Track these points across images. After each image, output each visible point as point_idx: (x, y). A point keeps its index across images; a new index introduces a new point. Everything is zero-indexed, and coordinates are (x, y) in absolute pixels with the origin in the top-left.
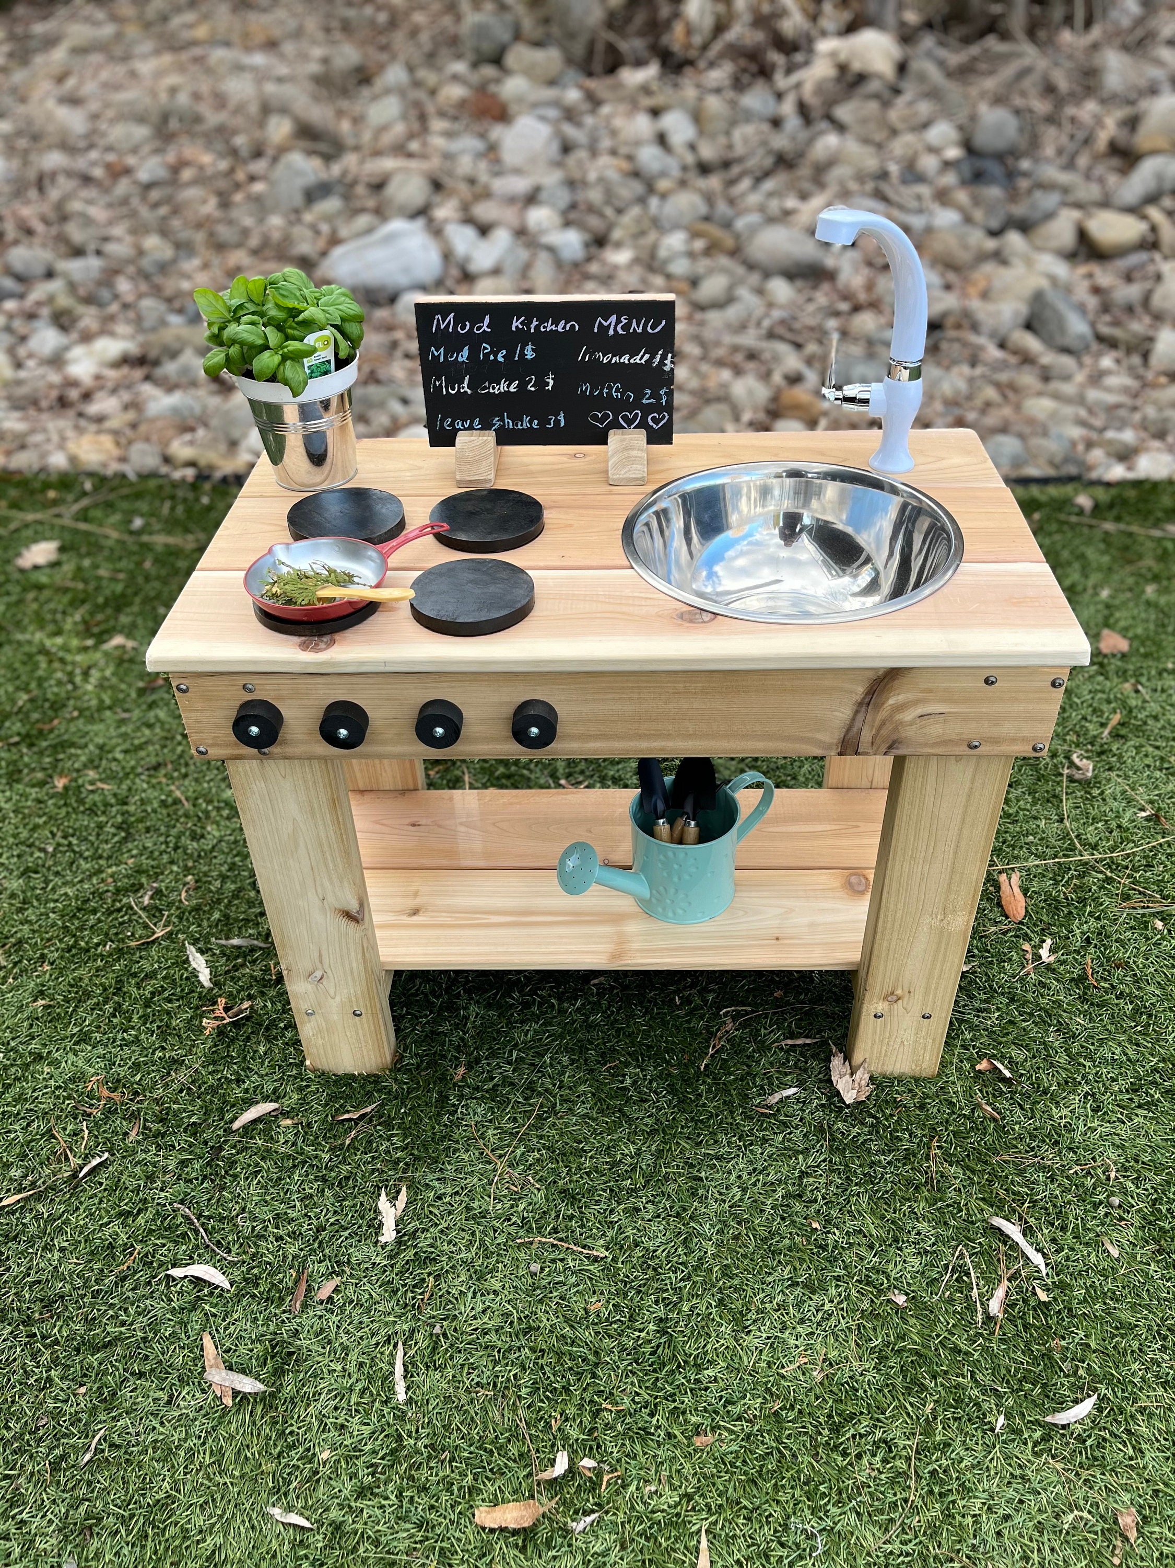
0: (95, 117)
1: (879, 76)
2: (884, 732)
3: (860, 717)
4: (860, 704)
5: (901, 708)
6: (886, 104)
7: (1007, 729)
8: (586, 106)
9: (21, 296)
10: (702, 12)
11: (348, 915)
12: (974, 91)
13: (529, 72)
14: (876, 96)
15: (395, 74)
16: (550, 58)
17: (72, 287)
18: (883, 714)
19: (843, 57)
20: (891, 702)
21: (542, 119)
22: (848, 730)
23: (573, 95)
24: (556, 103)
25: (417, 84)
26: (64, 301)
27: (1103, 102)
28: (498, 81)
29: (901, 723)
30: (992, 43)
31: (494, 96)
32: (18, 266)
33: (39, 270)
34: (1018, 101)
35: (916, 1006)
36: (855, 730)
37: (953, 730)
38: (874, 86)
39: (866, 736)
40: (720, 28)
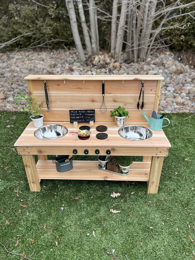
0: (21, 69)
1: (118, 67)
6: (119, 71)
8: (83, 70)
9: (14, 91)
10: (97, 59)
12: (129, 70)
13: (76, 66)
14: (118, 70)
15: (59, 65)
16: (79, 64)
17: (20, 90)
19: (114, 65)
21: (78, 72)
23: (81, 69)
24: (79, 70)
25: (62, 66)
26: (19, 92)
27: (144, 71)
28: (73, 66)
30: (132, 64)
31: (72, 68)
32: (13, 87)
33: (16, 88)
34: (134, 71)
38: (117, 69)
40: (99, 61)
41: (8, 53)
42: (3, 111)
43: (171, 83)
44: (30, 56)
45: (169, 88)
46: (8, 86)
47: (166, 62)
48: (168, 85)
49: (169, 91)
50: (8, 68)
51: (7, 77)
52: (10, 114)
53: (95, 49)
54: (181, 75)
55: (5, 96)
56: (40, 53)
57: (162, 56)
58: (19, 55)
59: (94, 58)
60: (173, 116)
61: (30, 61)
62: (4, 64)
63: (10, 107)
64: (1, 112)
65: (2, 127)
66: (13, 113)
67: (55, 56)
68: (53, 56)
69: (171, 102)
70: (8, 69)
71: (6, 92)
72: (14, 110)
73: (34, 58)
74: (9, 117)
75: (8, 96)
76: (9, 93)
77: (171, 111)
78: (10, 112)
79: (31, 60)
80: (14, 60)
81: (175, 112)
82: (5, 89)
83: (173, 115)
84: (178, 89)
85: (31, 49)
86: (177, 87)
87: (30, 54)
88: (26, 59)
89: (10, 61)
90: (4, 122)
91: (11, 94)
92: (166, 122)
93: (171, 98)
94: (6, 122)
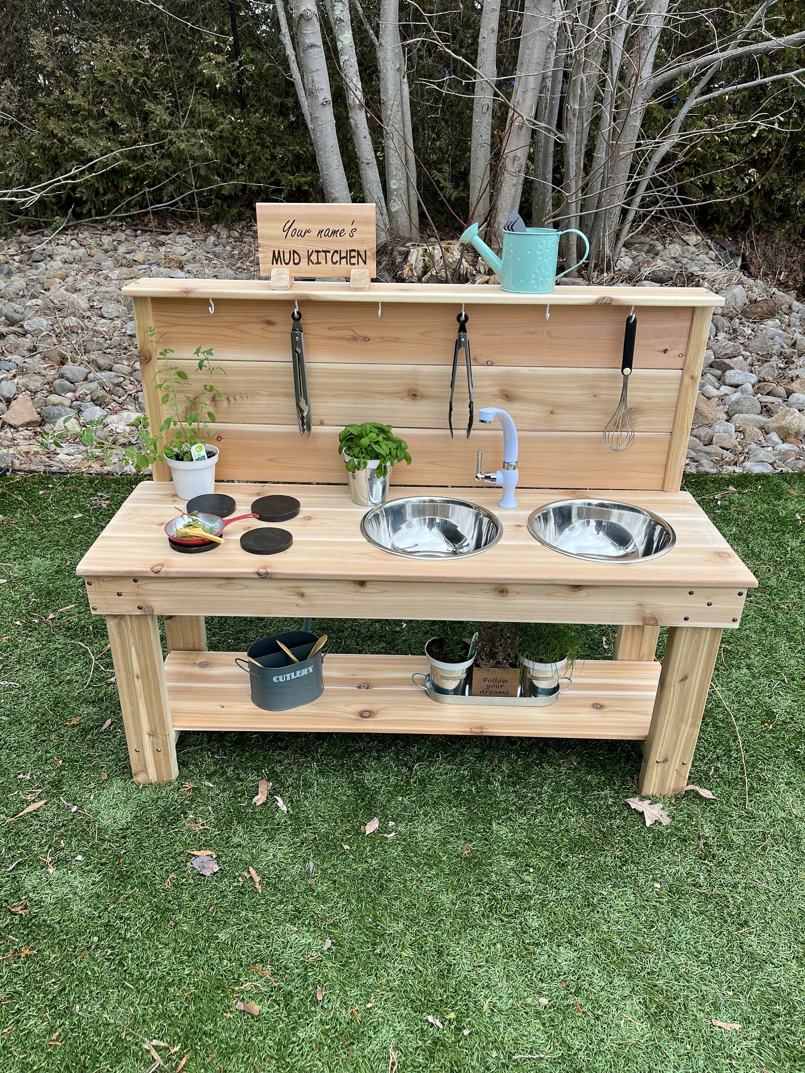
41: (24, 238)
42: (45, 472)
43: (740, 354)
44: (122, 249)
45: (732, 376)
46: (44, 372)
47: (700, 273)
48: (727, 361)
49: (736, 386)
50: (33, 297)
51: (36, 333)
52: (81, 484)
53: (403, 219)
54: (770, 322)
55: (39, 410)
56: (162, 238)
57: (675, 249)
58: (74, 243)
59: (406, 254)
60: (785, 485)
61: (125, 269)
62: (12, 278)
63: (72, 457)
64: (39, 476)
65: (58, 542)
66: (91, 481)
67: (228, 248)
68: (218, 249)
69: (757, 430)
70: (34, 301)
71: (39, 395)
72: (96, 467)
73: (139, 256)
74: (78, 501)
75: (55, 410)
76: (53, 398)
77: (770, 467)
78: (79, 477)
79: (129, 266)
80: (57, 263)
81: (790, 471)
82: (36, 383)
83: (785, 480)
84: (771, 379)
85: (122, 219)
86: (765, 370)
87: (120, 242)
88: (109, 263)
89: (37, 268)
90: (61, 520)
91: (68, 403)
92: (767, 511)
93: (754, 413)
94: (69, 522)
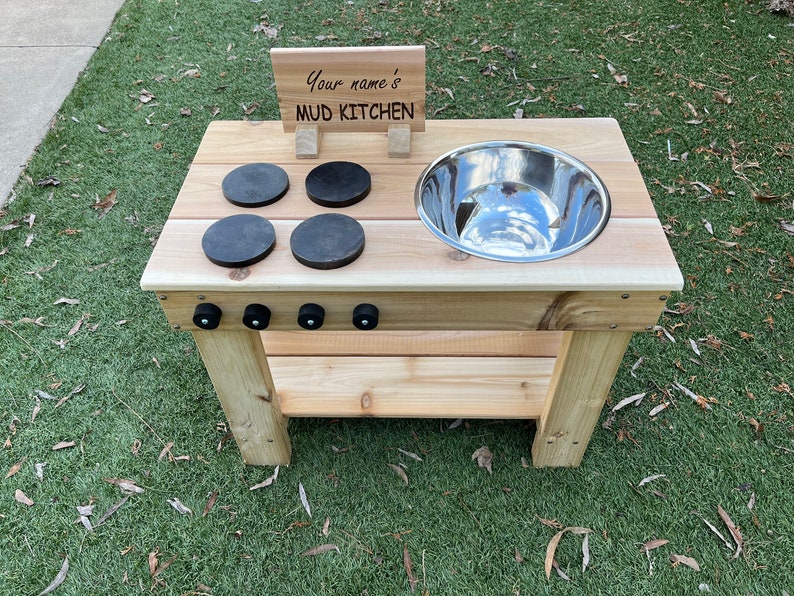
2: (563, 320)
3: (550, 313)
4: (550, 307)
5: (574, 309)
7: (633, 319)
11: (263, 398)
18: (563, 312)
20: (568, 306)
22: (544, 318)
29: (574, 316)
35: (570, 439)
36: (547, 318)
37: (602, 320)
39: (553, 322)
